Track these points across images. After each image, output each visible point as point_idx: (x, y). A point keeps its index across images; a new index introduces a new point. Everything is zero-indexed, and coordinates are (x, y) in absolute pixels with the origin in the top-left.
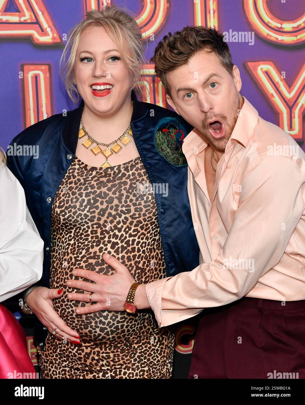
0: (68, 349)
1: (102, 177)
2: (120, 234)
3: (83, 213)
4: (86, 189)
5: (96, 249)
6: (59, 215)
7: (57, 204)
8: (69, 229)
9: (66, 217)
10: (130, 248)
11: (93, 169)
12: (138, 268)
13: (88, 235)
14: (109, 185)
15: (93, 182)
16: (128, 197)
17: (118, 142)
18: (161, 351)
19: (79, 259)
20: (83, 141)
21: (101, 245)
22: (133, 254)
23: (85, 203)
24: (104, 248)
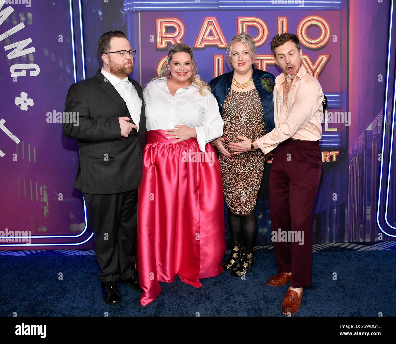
0: (227, 159)
1: (241, 96)
2: (247, 118)
3: (234, 109)
4: (235, 100)
5: (238, 123)
6: (225, 110)
7: (225, 106)
8: (229, 116)
9: (228, 110)
10: (250, 123)
11: (238, 93)
12: (253, 131)
13: (235, 118)
14: (244, 99)
15: (238, 98)
16: (250, 103)
17: (247, 83)
18: (260, 161)
19: (232, 127)
20: (234, 83)
21: (240, 122)
22: (252, 125)
23: (235, 106)
24: (241, 123)
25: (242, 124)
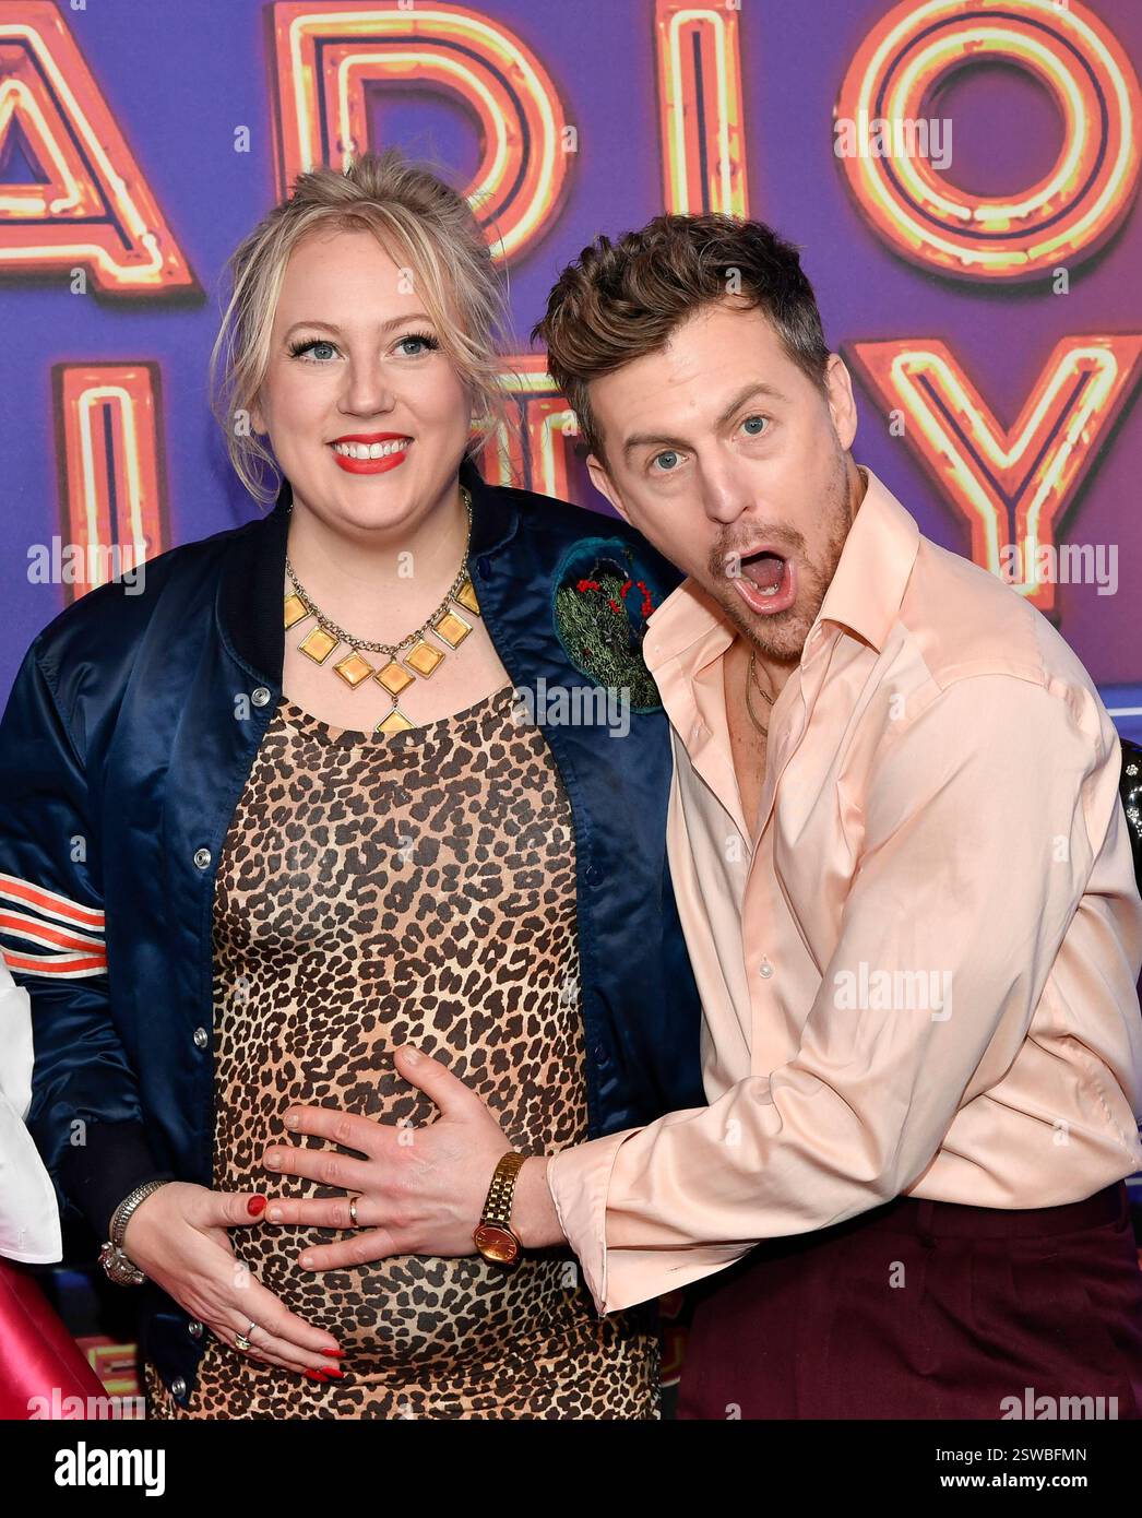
1: (386, 767)
2: (465, 974)
3: (333, 902)
4: (337, 813)
5: (384, 1031)
6: (245, 913)
7: (236, 875)
8: (279, 963)
9: (271, 919)
10: (501, 1022)
11: (351, 738)
12: (531, 1090)
13: (351, 982)
14: (417, 795)
15: (357, 789)
16: (486, 836)
17: (428, 635)
19: (323, 1069)
20: (300, 635)
21: (401, 1017)
22: (513, 1041)
23: (339, 866)
24: (412, 1025)
25: (418, 1031)
